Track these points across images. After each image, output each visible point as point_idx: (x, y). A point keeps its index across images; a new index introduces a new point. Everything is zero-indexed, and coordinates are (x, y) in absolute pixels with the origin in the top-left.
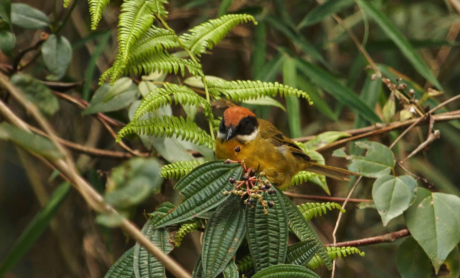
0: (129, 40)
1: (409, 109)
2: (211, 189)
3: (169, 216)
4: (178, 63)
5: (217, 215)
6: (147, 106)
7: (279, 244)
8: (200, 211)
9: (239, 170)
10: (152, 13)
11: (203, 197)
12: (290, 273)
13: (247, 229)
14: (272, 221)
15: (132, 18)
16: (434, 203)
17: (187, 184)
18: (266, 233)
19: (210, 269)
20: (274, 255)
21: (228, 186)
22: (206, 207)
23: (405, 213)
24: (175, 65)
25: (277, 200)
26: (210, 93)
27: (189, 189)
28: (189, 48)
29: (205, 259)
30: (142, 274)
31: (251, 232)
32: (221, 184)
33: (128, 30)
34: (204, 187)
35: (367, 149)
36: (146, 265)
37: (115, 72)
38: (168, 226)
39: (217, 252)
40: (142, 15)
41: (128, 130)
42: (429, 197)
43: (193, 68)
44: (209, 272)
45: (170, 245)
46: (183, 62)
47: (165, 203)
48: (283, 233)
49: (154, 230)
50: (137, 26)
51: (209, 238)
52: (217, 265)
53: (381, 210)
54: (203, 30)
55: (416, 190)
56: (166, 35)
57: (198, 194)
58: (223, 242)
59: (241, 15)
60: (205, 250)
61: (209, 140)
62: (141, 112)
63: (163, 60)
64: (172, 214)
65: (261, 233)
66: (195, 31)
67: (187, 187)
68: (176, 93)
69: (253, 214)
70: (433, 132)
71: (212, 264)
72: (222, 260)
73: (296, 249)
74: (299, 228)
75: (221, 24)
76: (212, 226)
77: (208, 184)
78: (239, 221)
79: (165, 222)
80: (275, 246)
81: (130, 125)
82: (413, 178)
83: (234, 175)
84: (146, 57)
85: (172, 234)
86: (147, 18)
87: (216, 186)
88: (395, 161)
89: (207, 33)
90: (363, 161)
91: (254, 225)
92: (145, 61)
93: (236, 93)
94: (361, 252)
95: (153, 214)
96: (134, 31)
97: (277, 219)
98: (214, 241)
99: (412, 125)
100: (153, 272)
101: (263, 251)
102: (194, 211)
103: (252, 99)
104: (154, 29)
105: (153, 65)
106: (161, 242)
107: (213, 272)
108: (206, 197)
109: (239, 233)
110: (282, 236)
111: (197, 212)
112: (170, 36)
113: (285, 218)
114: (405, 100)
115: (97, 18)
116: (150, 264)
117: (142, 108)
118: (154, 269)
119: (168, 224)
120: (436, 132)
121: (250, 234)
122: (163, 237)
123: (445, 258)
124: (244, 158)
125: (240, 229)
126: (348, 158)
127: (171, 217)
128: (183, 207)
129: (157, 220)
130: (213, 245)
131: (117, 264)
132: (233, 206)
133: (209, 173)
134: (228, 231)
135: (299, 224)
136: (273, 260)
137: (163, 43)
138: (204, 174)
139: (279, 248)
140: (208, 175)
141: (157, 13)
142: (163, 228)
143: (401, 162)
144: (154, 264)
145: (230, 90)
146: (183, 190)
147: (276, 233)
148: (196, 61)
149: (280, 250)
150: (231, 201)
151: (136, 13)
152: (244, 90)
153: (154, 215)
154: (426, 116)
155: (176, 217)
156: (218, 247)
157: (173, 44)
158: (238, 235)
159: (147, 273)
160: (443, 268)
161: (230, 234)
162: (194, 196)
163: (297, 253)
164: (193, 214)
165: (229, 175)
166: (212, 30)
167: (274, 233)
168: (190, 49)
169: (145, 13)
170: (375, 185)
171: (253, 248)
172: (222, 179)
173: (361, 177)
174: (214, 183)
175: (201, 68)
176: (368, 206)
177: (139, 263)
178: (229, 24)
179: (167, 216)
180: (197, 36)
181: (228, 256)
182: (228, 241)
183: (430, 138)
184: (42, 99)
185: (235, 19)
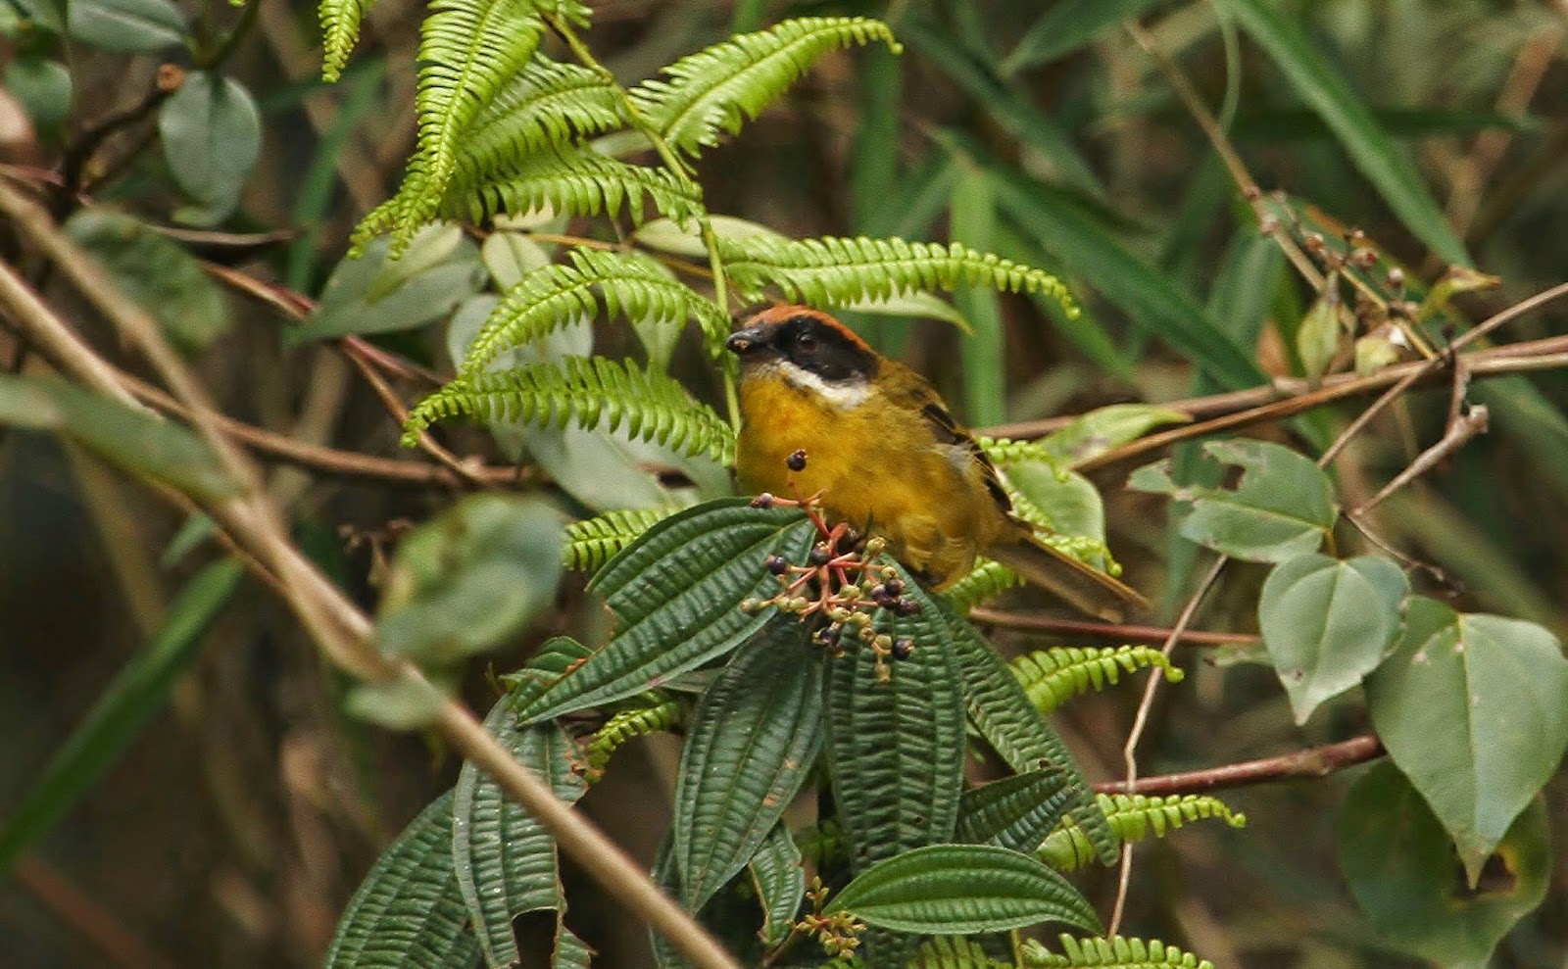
0: (455, 110)
1: (1386, 335)
2: (710, 596)
3: (569, 684)
4: (621, 181)
5: (728, 683)
6: (513, 325)
7: (932, 782)
8: (673, 667)
9: (805, 530)
10: (537, 15)
11: (685, 619)
12: (973, 873)
13: (829, 729)
14: (914, 704)
15: (467, 32)
16: (1466, 649)
17: (630, 577)
18: (891, 744)
19: (701, 863)
20: (917, 816)
21: (768, 585)
22: (694, 655)
23: (1369, 681)
24: (611, 186)
25: (931, 632)
26: (729, 277)
27: (636, 594)
28: (659, 130)
29: (686, 829)
30: (482, 875)
31: (840, 740)
32: (743, 577)
33: (452, 74)
34: (687, 586)
35: (1245, 465)
36: (493, 848)
37: (405, 213)
38: (565, 719)
39: (727, 807)
40: (501, 20)
41: (445, 405)
42: (1450, 630)
43: (671, 196)
44: (698, 872)
45: (574, 778)
46: (636, 174)
47: (557, 642)
48: (945, 745)
49: (521, 730)
50: (482, 59)
51: (701, 758)
52: (725, 849)
53: (1286, 671)
54: (711, 67)
55: (1405, 604)
56: (583, 86)
57: (668, 610)
58: (748, 771)
59: (844, 20)
60: (685, 798)
61: (724, 436)
62: (490, 345)
63: (570, 172)
64: (580, 677)
65: (872, 742)
66: (685, 74)
67: (630, 587)
68: (611, 282)
69: (849, 680)
70: (1465, 412)
71: (708, 845)
72: (743, 832)
73: (997, 799)
74: (1007, 727)
75: (774, 51)
76: (711, 719)
77: (700, 577)
78: (802, 702)
79: (555, 703)
80: (918, 786)
81: (452, 389)
82: (1396, 566)
83: (788, 549)
84: (513, 163)
85: (580, 743)
86: (519, 31)
87: (728, 583)
88: (1336, 509)
89: (726, 79)
90: (1230, 506)
91: (850, 716)
92: (511, 174)
93: (817, 281)
94: (1233, 815)
95: (517, 677)
96: (471, 76)
97: (928, 698)
98: (715, 769)
99: (1397, 389)
100: (516, 870)
101: (880, 803)
102: (652, 667)
103: (873, 298)
104: (544, 66)
105: (533, 187)
106: (544, 769)
107: (712, 873)
108: (694, 619)
109: (801, 741)
110: (945, 753)
111: (664, 670)
112: (596, 90)
113: (957, 695)
114: (1373, 304)
115: (342, 42)
116: (509, 844)
117: (496, 332)
118: (521, 860)
119: (567, 708)
120: (1477, 411)
121: (839, 746)
122: (552, 751)
123: (1500, 834)
124: (820, 492)
125: (806, 730)
126: (1180, 495)
127: (576, 687)
128: (617, 655)
129: (528, 695)
130: (712, 782)
131: (400, 845)
132: (781, 653)
133: (705, 540)
134: (765, 736)
135: (1006, 714)
136: (910, 832)
137: (569, 113)
138: (687, 544)
139: (932, 792)
140: (703, 546)
141: (554, 13)
142: (549, 722)
143: (1359, 512)
144: (522, 842)
145: (796, 270)
146: (618, 597)
147: (923, 745)
148: (682, 175)
149: (938, 801)
150: (778, 634)
151: (481, 13)
152: (847, 269)
153: (518, 680)
154: (1442, 358)
155: (593, 687)
156: (730, 791)
157: (605, 116)
158: (798, 750)
159: (498, 875)
160: (1494, 868)
161: (771, 744)
162: (655, 616)
163: (1002, 813)
164: (651, 678)
165: (772, 545)
166: (743, 68)
167: (916, 744)
168: (663, 134)
169: (512, 15)
170: (1268, 587)
171: (845, 793)
172: (747, 562)
173: (1222, 560)
174: (723, 575)
175: (701, 197)
176: (1244, 656)
177: (472, 842)
178: (804, 50)
179: (564, 683)
180: (690, 91)
181: (762, 819)
182: (766, 769)
183: (1457, 432)
184: (171, 293)
185: (822, 33)
